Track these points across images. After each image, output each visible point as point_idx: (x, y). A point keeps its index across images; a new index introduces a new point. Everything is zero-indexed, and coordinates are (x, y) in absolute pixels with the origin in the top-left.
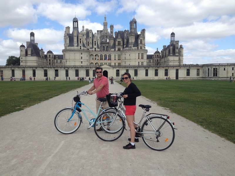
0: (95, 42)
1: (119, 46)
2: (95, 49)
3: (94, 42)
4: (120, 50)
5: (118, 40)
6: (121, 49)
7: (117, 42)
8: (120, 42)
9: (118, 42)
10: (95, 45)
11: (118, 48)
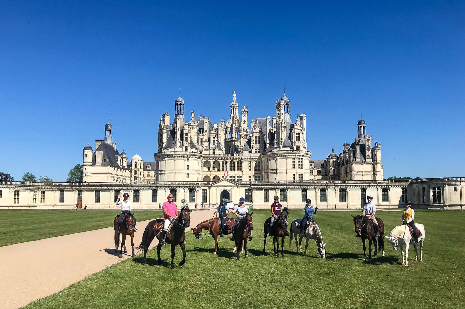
0: (214, 138)
1: (258, 146)
4: (259, 152)
5: (255, 134)
8: (259, 137)
9: (256, 137)
10: (214, 144)
11: (256, 148)
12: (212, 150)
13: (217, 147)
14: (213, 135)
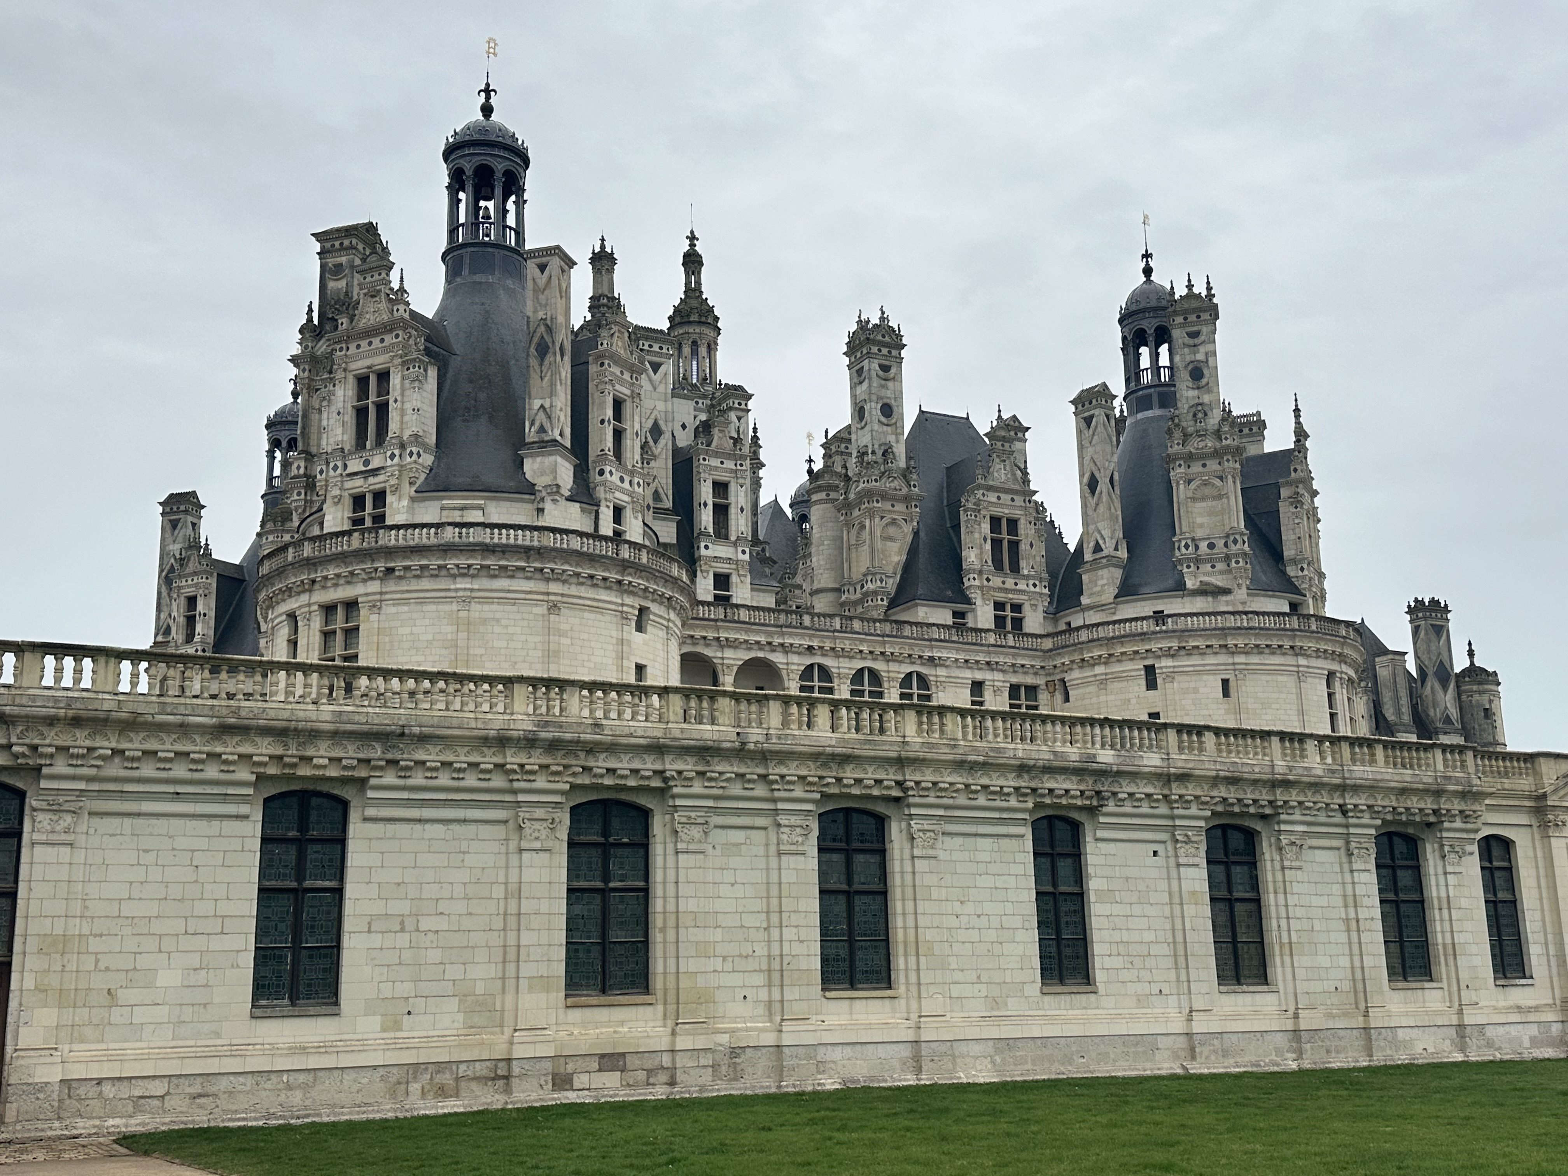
0: (721, 488)
1: (1010, 583)
2: (722, 581)
3: (705, 492)
4: (1018, 623)
5: (992, 497)
6: (1034, 621)
7: (986, 527)
8: (1013, 524)
9: (995, 522)
10: (721, 531)
11: (1001, 597)
12: (711, 576)
13: (747, 557)
14: (715, 462)
